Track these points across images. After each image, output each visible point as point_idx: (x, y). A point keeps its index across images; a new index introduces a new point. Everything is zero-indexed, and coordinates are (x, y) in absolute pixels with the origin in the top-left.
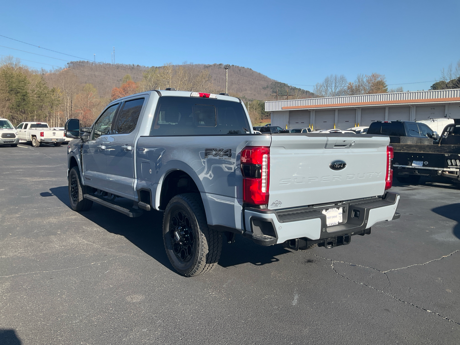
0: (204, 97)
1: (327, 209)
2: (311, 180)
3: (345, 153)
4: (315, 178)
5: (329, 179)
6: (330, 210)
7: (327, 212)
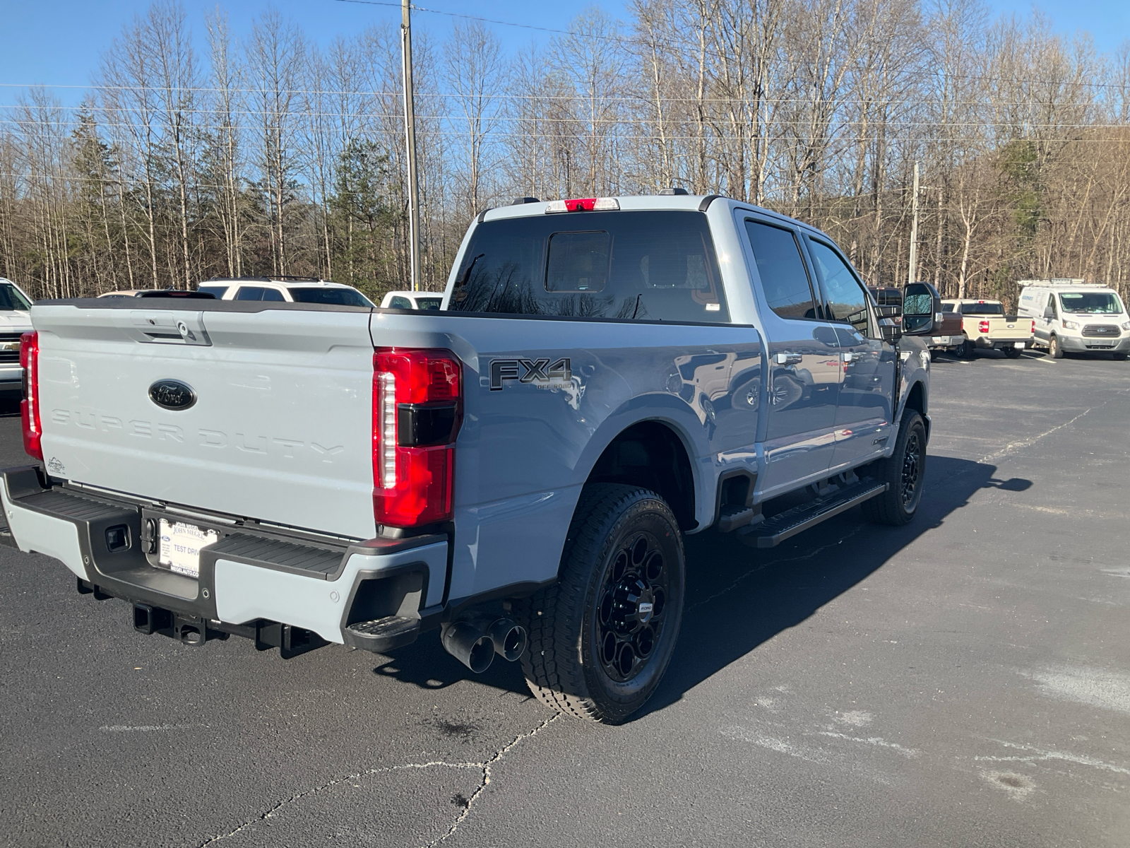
0: (581, 209)
1: (171, 522)
2: (109, 425)
3: (193, 359)
4: (115, 421)
5: (149, 431)
6: (178, 526)
7: (175, 530)
